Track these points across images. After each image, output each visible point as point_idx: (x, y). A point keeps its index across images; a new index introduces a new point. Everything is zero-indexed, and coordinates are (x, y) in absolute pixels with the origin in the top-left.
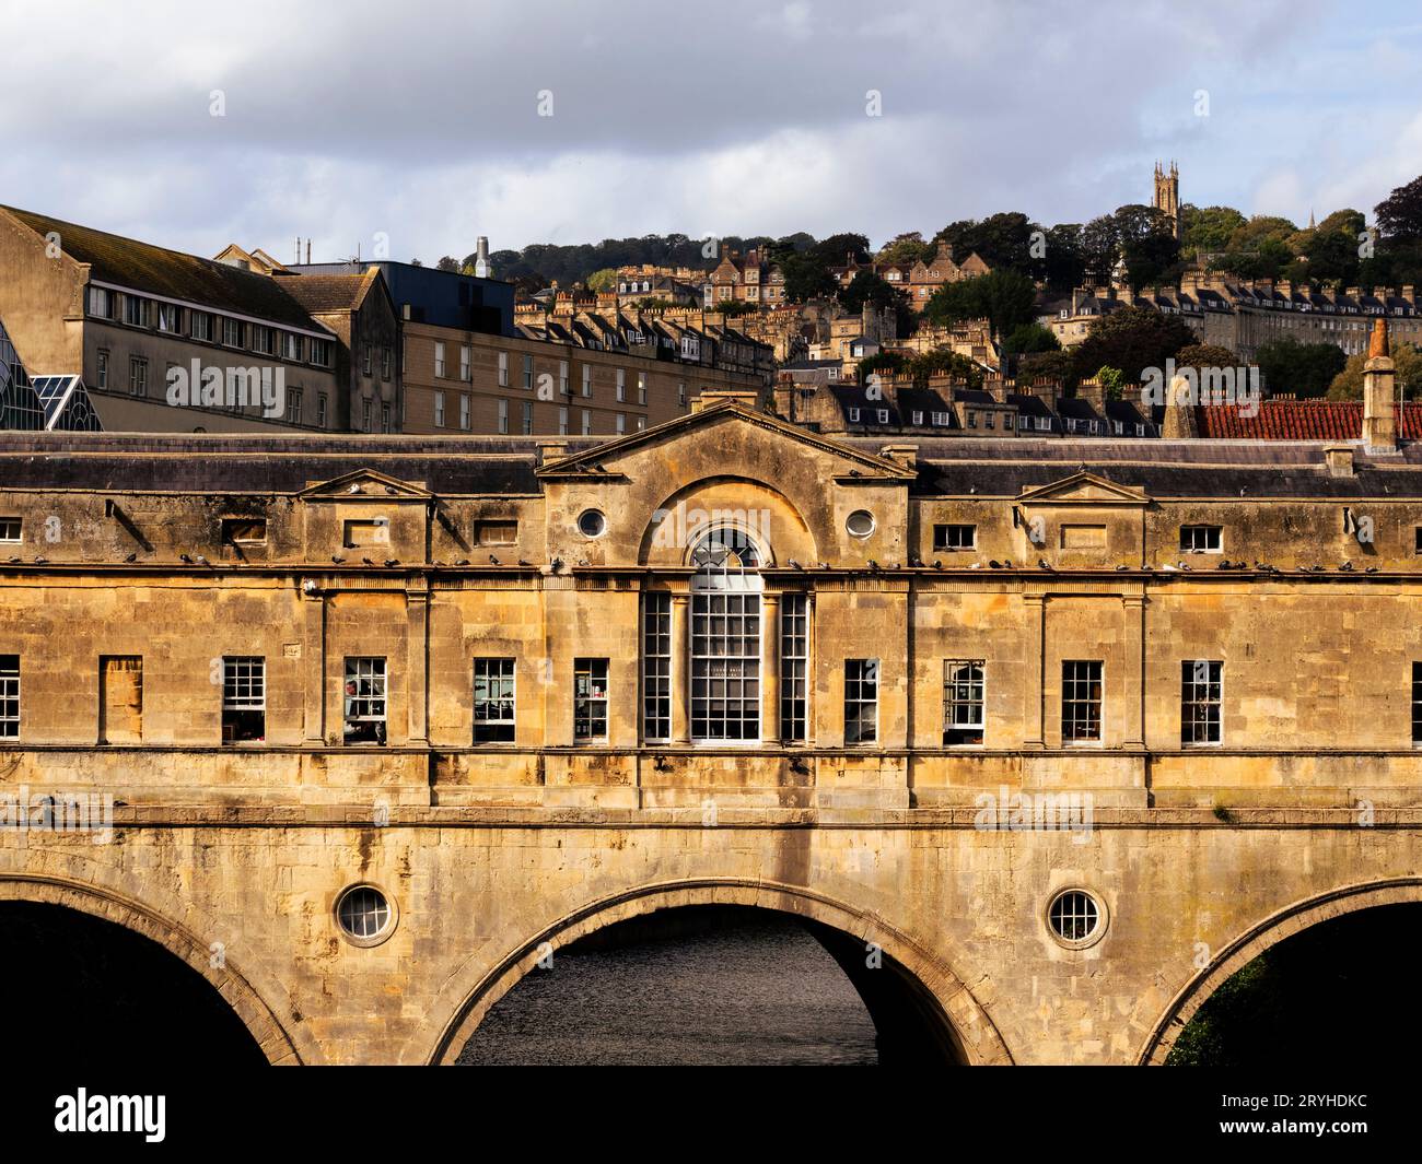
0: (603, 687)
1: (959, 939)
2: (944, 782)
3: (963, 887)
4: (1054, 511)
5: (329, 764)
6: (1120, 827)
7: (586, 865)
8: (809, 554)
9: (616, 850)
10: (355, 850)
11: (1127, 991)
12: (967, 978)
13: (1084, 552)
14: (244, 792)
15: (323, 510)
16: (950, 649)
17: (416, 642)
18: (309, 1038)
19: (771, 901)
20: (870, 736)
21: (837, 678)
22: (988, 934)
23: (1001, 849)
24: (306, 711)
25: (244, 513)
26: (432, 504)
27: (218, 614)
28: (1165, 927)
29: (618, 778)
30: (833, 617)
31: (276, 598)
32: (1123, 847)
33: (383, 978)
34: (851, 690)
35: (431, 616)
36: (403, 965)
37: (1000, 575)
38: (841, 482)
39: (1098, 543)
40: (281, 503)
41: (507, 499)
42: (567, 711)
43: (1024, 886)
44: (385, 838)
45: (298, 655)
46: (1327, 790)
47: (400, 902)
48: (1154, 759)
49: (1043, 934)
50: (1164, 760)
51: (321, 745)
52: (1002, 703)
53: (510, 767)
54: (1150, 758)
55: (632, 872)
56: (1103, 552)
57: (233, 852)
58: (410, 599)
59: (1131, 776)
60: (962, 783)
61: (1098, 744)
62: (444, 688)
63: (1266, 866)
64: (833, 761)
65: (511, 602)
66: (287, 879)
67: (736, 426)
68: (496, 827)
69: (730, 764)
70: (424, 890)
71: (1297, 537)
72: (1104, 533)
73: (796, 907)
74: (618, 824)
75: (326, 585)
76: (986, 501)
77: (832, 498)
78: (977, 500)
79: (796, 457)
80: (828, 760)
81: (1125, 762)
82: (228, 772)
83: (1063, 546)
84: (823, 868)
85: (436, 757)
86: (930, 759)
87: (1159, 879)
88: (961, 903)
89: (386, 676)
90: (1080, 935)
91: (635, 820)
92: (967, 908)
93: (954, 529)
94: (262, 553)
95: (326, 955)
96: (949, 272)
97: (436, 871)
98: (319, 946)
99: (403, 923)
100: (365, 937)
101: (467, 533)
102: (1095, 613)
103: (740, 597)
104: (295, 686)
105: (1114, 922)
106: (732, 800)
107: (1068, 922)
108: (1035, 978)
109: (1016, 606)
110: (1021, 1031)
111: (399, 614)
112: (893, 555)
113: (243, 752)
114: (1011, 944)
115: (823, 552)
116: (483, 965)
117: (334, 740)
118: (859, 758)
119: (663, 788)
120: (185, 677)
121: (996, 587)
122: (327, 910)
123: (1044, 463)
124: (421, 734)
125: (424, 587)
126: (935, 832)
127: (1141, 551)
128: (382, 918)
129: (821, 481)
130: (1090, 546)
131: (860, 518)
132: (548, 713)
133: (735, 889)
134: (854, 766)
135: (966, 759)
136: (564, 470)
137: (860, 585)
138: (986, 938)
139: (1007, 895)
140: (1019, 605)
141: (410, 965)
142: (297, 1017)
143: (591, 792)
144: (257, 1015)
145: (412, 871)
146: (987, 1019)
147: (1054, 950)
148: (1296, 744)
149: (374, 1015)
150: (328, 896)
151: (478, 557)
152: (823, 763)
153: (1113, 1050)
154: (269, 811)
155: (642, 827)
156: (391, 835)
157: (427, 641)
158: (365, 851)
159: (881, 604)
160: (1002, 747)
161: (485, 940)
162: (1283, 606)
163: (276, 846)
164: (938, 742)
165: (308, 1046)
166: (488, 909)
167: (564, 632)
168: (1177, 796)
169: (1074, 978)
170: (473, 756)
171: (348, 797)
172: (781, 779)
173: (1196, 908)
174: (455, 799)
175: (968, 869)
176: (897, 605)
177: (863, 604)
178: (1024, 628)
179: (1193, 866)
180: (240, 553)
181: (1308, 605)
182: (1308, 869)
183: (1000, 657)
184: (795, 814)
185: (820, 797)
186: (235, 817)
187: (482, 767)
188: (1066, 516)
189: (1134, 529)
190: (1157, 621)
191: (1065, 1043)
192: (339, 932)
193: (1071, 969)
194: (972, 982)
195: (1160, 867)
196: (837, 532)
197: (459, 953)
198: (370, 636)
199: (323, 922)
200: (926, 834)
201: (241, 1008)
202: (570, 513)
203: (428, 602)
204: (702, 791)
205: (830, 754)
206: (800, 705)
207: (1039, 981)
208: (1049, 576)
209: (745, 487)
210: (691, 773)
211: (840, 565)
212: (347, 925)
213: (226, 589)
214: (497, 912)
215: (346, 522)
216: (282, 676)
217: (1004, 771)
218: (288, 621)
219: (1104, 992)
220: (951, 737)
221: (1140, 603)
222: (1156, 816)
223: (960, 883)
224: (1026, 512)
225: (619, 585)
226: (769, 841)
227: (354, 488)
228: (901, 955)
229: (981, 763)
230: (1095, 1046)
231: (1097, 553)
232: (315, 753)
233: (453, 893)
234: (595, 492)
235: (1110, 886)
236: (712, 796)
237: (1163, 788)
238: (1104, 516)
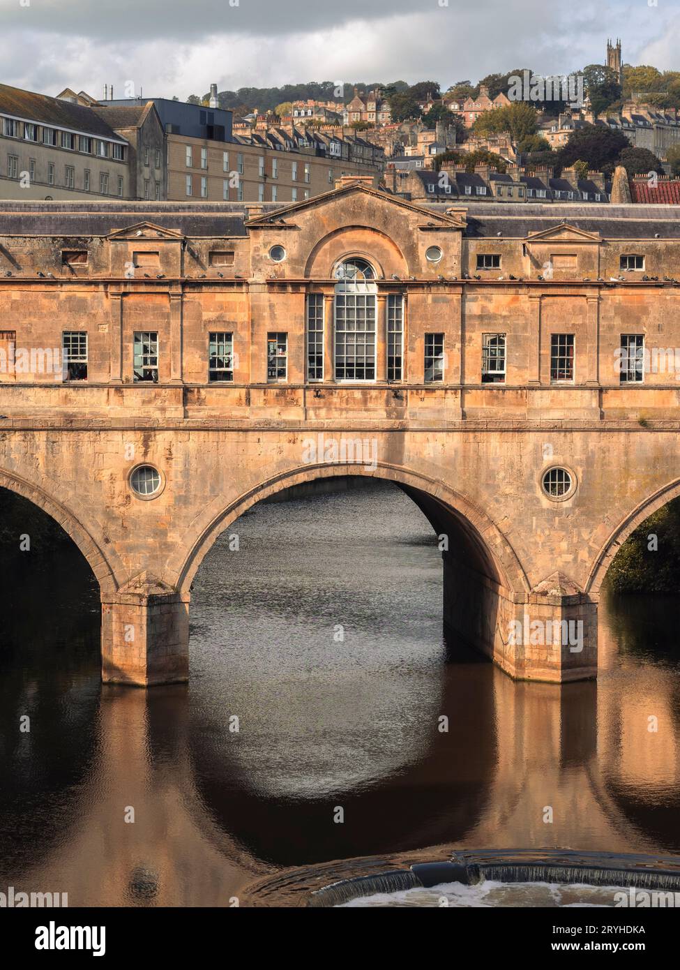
0: (284, 349)
1: (490, 495)
2: (482, 404)
3: (493, 466)
4: (547, 247)
5: (125, 394)
6: (584, 430)
7: (274, 452)
8: (404, 271)
9: (291, 444)
10: (140, 444)
11: (588, 526)
12: (495, 518)
13: (564, 271)
14: (75, 410)
15: (120, 245)
16: (486, 327)
17: (175, 323)
18: (113, 553)
19: (381, 474)
20: (439, 377)
21: (420, 344)
22: (507, 493)
23: (515, 444)
24: (112, 363)
25: (75, 247)
26: (184, 243)
27: (60, 307)
28: (610, 488)
29: (294, 402)
30: (417, 308)
31: (94, 297)
32: (586, 443)
33: (155, 518)
34: (429, 351)
35: (184, 308)
36: (168, 510)
37: (516, 284)
38: (423, 229)
39: (572, 265)
40: (96, 242)
41: (228, 239)
42: (263, 363)
43: (529, 465)
44: (157, 437)
45: (107, 331)
47: (167, 474)
48: (604, 391)
49: (539, 493)
50: (610, 392)
51: (120, 383)
52: (516, 359)
53: (230, 396)
54: (601, 390)
55: (301, 456)
56: (575, 270)
57: (70, 445)
58: (172, 297)
59: (591, 401)
60: (493, 405)
61: (572, 383)
62: (192, 350)
63: (668, 453)
64: (417, 392)
65: (231, 300)
66: (101, 461)
67: (361, 197)
68: (222, 430)
69: (358, 394)
70: (180, 467)
72: (576, 259)
73: (396, 477)
74: (294, 429)
75: (123, 289)
76: (507, 241)
77: (418, 238)
78: (502, 240)
79: (396, 213)
80: (415, 392)
81: (587, 393)
82: (66, 399)
83: (551, 267)
84: (411, 454)
85: (187, 390)
86: (474, 391)
87: (606, 461)
88: (492, 475)
89: (158, 342)
90: (560, 493)
91: (303, 426)
92: (495, 478)
93: (488, 257)
94: (85, 271)
95: (124, 505)
96: (485, 104)
97: (187, 456)
98: (119, 500)
99: (168, 487)
100: (146, 494)
101: (205, 259)
102: (570, 306)
103: (364, 296)
104: (105, 349)
105: (580, 486)
106: (359, 415)
107: (554, 485)
108: (534, 518)
109: (524, 302)
110: (526, 549)
111: (165, 307)
112: (453, 273)
113: (75, 387)
114: (520, 498)
115: (412, 271)
116: (214, 511)
117: (127, 380)
118: (432, 390)
119: (319, 408)
120: (41, 342)
121: (512, 291)
122: (124, 479)
123: (541, 218)
124: (178, 376)
125: (180, 291)
126: (476, 434)
127: (597, 270)
128: (156, 483)
129: (411, 228)
130: (569, 267)
131: (434, 250)
132: (252, 364)
133: (360, 467)
134: (429, 395)
135: (495, 391)
136: (261, 222)
137: (434, 289)
138: (506, 495)
139: (518, 470)
140: (526, 301)
141: (172, 510)
142: (107, 541)
143: (277, 410)
144: (84, 539)
145: (173, 456)
146: (506, 541)
147: (545, 503)
149: (152, 540)
150: (125, 470)
151: (211, 272)
152: (412, 393)
153: (579, 559)
154: (90, 421)
155: (307, 431)
156: (160, 435)
157: (182, 322)
158: (146, 444)
159: (445, 301)
160: (516, 384)
161: (216, 496)
163: (94, 442)
164: (478, 381)
165: (114, 557)
166: (217, 478)
167: (261, 317)
168: (617, 413)
169: (557, 518)
170: (208, 389)
171: (135, 413)
172: (387, 402)
173: (627, 477)
174: (199, 414)
175: (495, 455)
176: (455, 301)
177: (435, 301)
178: (529, 315)
179: (626, 453)
180: (72, 271)
183: (515, 332)
184: (395, 424)
185: (410, 413)
186: (71, 425)
187: (214, 396)
188: (553, 249)
189: (593, 257)
190: (606, 311)
191: (551, 556)
192: (131, 492)
193: (555, 513)
194: (498, 521)
195: (607, 454)
196: (420, 258)
197: (201, 504)
198: (148, 319)
199: (121, 485)
200: (471, 435)
201: (74, 535)
202: (265, 247)
203: (182, 299)
204: (341, 410)
205: (416, 388)
206: (399, 360)
207: (536, 520)
208: (542, 284)
209: (367, 232)
210: (335, 399)
211: (422, 278)
212: (135, 487)
213: (64, 292)
214: (223, 480)
215: (134, 252)
216: (97, 343)
217: (517, 398)
218: (100, 311)
219: (574, 527)
220: (487, 378)
221: (596, 300)
222: (605, 425)
223: (491, 463)
224: (531, 247)
225: (293, 290)
226: (380, 439)
227: (139, 233)
228: (457, 505)
229: (504, 393)
230: (570, 557)
231: (571, 271)
232: (116, 388)
233: (197, 469)
234: (279, 235)
235: (578, 465)
236: (347, 412)
237: (609, 408)
238: (576, 249)
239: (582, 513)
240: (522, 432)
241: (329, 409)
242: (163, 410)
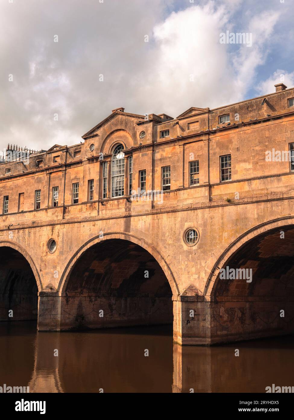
1: (163, 245)
4: (186, 120)
5: (48, 211)
6: (202, 208)
7: (88, 230)
9: (94, 226)
10: (51, 232)
11: (204, 259)
12: (164, 256)
13: (193, 130)
14: (36, 220)
15: (50, 155)
16: (163, 164)
17: (63, 181)
18: (42, 275)
19: (122, 237)
21: (137, 176)
22: (170, 243)
23: (173, 218)
24: (46, 200)
25: (40, 159)
26: (67, 150)
27: (35, 182)
28: (214, 238)
29: (95, 208)
30: (136, 160)
31: (43, 176)
32: (203, 215)
33: (54, 261)
35: (66, 175)
38: (138, 125)
39: (197, 127)
40: (45, 156)
41: (79, 146)
42: (86, 193)
43: (178, 228)
44: (56, 227)
45: (45, 188)
46: (262, 190)
47: (57, 242)
48: (212, 187)
49: (183, 243)
50: (215, 187)
51: (47, 207)
52: (174, 177)
53: (78, 208)
54: (210, 186)
55: (96, 232)
57: (33, 233)
58: (63, 172)
59: (205, 193)
60: (165, 201)
61: (199, 184)
62: (67, 191)
63: (243, 216)
65: (79, 169)
66: (41, 239)
67: (119, 117)
68: (73, 223)
69: (116, 202)
70: (61, 239)
71: (251, 111)
72: (198, 123)
73: (128, 239)
74: (94, 220)
75: (50, 171)
76: (171, 122)
77: (137, 129)
78: (169, 122)
81: (203, 188)
82: (34, 216)
83: (188, 130)
84: (133, 227)
85: (65, 208)
87: (213, 223)
88: (163, 235)
90: (194, 242)
91: (97, 218)
92: (165, 236)
93: (166, 131)
94: (42, 167)
95: (46, 256)
97: (63, 234)
98: (45, 254)
99: (58, 247)
100: (52, 251)
101: (73, 155)
102: (196, 147)
103: (121, 160)
104: (45, 195)
105: (201, 237)
106: (115, 211)
107: (191, 239)
108: (180, 255)
109: (178, 149)
110: (177, 272)
111: (61, 176)
113: (37, 211)
114: (175, 246)
115: (134, 143)
116: (70, 257)
117: (49, 206)
119: (103, 210)
120: (30, 196)
121: (173, 144)
122: (46, 245)
124: (63, 202)
125: (65, 169)
126: (158, 215)
127: (208, 126)
129: (134, 126)
131: (143, 133)
132: (83, 194)
133: (115, 234)
135: (166, 194)
136: (87, 136)
137: (142, 150)
138: (169, 244)
139: (174, 231)
140: (178, 148)
141: (58, 257)
142: (41, 270)
143: (89, 212)
144: (35, 270)
145: (59, 235)
146: (169, 268)
147: (185, 247)
148: (252, 176)
149: (52, 270)
150: (46, 242)
151: (74, 160)
153: (201, 277)
155: (99, 220)
157: (65, 181)
159: (146, 155)
160: (174, 189)
161: (71, 251)
162: (248, 134)
163: (39, 231)
165: (42, 277)
166: (71, 243)
167: (86, 174)
168: (218, 197)
169: (190, 255)
170: (72, 207)
171: (50, 219)
172: (126, 204)
173: (223, 231)
174: (68, 217)
175: (165, 225)
176: (150, 154)
177: (142, 155)
178: (179, 155)
179: (222, 218)
181: (255, 132)
182: (256, 216)
183: (174, 164)
184: (127, 214)
185: (133, 208)
186: (35, 226)
187: (73, 209)
188: (189, 121)
189: (206, 120)
190: (212, 146)
191: (188, 275)
192: (48, 250)
193: (190, 252)
194: (165, 258)
195: (213, 220)
196: (137, 138)
197: (66, 254)
198: (56, 182)
199: (45, 248)
200: (156, 216)
201: (33, 269)
202: (88, 146)
203: (65, 172)
204: (110, 210)
207: (182, 256)
209: (121, 131)
210: (108, 205)
211: (138, 146)
212: (49, 248)
213: (36, 176)
214: (73, 244)
215: (53, 157)
216: (43, 193)
217: (174, 195)
218: (45, 181)
219: (198, 259)
220: (165, 188)
221: (207, 141)
222: (211, 204)
223: (163, 229)
224: (180, 122)
225: (96, 160)
226: (122, 221)
227: (55, 149)
228: (150, 250)
229: (169, 194)
230: (196, 276)
231: (196, 129)
232: (46, 209)
233: (66, 240)
234: (93, 140)
235: (200, 226)
236: (112, 210)
237: (215, 195)
238: (198, 118)
239: (202, 252)
240: (175, 212)
241: (106, 210)
242: (57, 216)
